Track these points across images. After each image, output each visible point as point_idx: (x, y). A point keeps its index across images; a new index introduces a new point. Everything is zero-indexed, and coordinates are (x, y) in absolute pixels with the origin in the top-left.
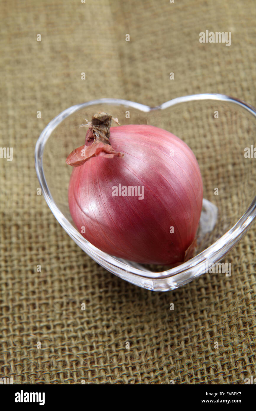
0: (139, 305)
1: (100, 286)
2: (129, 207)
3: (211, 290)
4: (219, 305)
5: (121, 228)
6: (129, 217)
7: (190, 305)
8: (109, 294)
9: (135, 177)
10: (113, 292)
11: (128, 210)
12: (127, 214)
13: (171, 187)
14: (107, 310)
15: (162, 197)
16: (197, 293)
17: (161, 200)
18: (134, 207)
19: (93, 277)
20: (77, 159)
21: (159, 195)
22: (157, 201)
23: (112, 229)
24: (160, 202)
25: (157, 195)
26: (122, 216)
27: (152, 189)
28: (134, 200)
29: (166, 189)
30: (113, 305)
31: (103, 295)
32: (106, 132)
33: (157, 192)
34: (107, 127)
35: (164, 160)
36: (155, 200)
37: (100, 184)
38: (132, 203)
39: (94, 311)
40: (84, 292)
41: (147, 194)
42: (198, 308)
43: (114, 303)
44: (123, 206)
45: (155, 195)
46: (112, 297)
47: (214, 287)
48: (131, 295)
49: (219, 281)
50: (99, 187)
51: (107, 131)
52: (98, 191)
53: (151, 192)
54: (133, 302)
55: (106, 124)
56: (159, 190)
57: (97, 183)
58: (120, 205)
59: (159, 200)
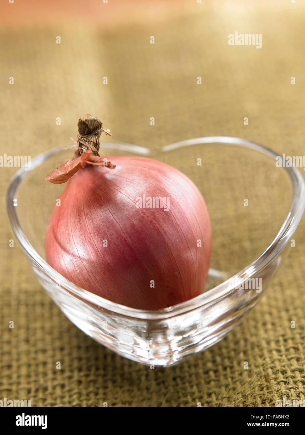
0: (128, 391)
1: (80, 370)
2: (120, 235)
3: (222, 372)
4: (231, 386)
5: (110, 263)
6: (119, 247)
7: (195, 389)
8: (92, 378)
9: (129, 200)
10: (97, 376)
11: (119, 239)
12: (117, 244)
13: (172, 214)
14: (88, 395)
15: (160, 224)
16: (203, 376)
17: (159, 228)
18: (126, 234)
19: (71, 360)
20: (58, 173)
21: (158, 222)
22: (155, 229)
23: (98, 266)
24: (159, 230)
25: (155, 222)
26: (111, 247)
27: (149, 214)
28: (126, 226)
29: (166, 216)
30: (95, 390)
31: (83, 379)
32: (95, 143)
33: (155, 218)
34: (97, 136)
35: (165, 184)
36: (151, 228)
37: (86, 210)
38: (123, 230)
39: (71, 396)
40: (59, 376)
41: (142, 220)
42: (205, 391)
43: (98, 388)
44: (112, 234)
45: (152, 221)
46: (94, 382)
47: (225, 369)
48: (119, 379)
49: (232, 362)
50: (84, 215)
51: (97, 141)
52: (82, 219)
53: (147, 217)
54: (121, 387)
55: (95, 133)
56: (157, 216)
57: (82, 211)
58: (109, 233)
59: (157, 228)
